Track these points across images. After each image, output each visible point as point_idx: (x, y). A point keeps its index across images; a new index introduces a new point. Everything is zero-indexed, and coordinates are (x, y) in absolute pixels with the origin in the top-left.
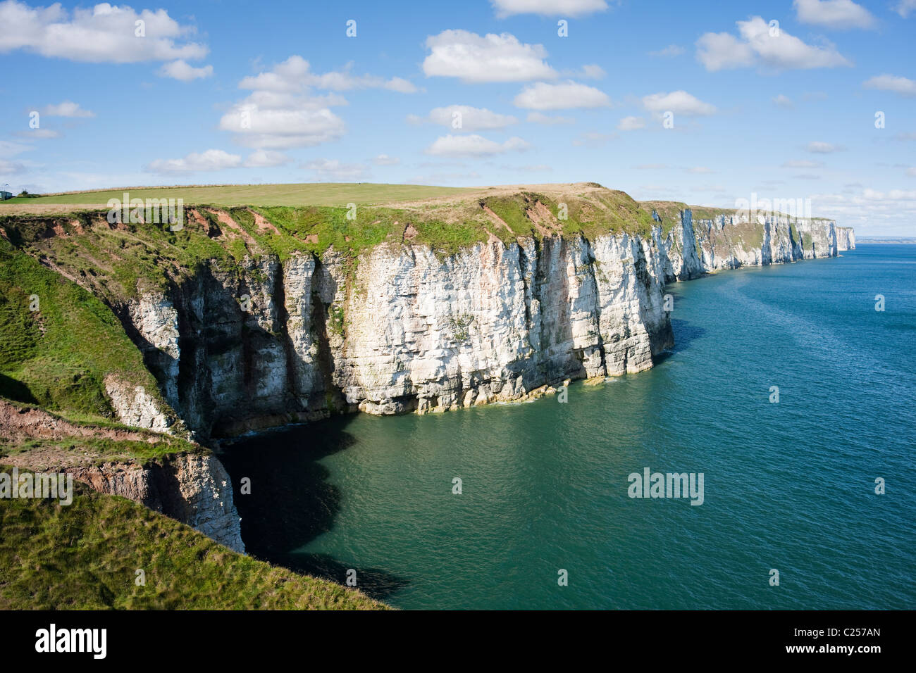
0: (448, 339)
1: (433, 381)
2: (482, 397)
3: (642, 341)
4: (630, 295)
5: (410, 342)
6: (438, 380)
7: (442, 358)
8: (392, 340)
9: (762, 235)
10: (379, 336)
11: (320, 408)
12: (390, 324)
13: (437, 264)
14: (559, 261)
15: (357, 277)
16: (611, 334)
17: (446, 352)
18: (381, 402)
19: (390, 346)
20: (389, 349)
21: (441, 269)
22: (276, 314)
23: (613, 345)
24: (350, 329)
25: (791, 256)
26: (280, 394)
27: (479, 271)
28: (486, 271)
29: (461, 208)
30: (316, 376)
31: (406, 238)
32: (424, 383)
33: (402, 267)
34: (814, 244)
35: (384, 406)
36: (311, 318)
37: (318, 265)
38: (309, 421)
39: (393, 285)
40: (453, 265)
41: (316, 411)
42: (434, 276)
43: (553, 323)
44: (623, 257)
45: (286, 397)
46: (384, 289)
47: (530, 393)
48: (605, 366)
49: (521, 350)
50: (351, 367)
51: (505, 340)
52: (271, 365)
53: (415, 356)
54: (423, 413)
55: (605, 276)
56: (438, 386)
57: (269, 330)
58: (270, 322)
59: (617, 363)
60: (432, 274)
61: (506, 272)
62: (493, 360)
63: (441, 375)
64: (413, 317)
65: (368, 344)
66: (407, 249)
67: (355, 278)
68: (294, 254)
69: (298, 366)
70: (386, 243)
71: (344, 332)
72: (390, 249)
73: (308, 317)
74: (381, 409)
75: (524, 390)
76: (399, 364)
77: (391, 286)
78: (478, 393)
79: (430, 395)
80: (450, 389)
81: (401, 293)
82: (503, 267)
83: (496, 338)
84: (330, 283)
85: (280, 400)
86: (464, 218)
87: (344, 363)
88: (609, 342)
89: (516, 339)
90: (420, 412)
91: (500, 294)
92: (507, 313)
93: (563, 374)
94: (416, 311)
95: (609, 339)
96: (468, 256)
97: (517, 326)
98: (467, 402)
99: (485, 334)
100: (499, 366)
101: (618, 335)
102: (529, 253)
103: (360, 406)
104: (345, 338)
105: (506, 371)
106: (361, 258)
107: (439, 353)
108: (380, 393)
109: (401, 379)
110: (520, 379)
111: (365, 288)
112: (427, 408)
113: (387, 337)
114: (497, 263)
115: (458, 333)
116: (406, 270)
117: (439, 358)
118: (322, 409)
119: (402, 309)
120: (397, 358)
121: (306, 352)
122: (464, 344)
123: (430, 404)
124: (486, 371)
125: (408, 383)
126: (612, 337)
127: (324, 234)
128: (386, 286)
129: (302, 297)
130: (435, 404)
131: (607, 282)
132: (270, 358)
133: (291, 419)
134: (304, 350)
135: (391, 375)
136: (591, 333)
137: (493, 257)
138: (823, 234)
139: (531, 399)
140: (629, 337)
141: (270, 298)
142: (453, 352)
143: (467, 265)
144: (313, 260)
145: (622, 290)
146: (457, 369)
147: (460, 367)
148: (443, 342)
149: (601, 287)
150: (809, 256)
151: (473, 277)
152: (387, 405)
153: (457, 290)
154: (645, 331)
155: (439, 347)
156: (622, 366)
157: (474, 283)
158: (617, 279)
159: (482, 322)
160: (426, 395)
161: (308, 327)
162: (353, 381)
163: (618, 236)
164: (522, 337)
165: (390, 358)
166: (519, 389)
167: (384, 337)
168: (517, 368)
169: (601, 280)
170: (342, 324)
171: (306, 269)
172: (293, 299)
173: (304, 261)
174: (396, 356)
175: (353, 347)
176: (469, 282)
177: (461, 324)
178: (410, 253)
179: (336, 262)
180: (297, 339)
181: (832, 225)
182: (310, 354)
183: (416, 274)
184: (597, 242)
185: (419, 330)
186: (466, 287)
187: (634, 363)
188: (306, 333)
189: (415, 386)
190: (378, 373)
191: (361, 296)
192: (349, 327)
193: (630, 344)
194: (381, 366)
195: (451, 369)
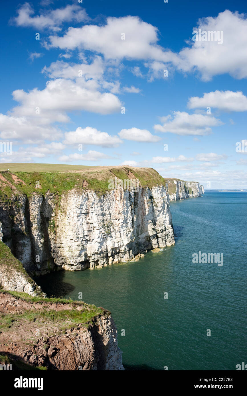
0: (103, 233)
1: (97, 253)
2: (116, 260)
3: (171, 232)
4: (165, 212)
5: (86, 236)
6: (99, 253)
7: (99, 243)
8: (79, 235)
9: (176, 188)
10: (72, 233)
11: (45, 269)
12: (78, 227)
13: (97, 199)
14: (141, 197)
15: (61, 205)
16: (160, 229)
17: (102, 240)
18: (74, 265)
19: (78, 238)
20: (78, 239)
21: (99, 201)
22: (26, 223)
23: (161, 234)
24: (58, 230)
25: (185, 197)
26: (29, 263)
27: (114, 202)
28: (117, 202)
29: (103, 174)
30: (44, 253)
31: (84, 187)
32: (93, 255)
33: (83, 200)
34: (192, 192)
35: (76, 267)
36: (41, 225)
37: (44, 199)
38: (41, 275)
39: (79, 209)
40: (104, 199)
41: (43, 270)
42: (96, 204)
43: (140, 225)
44: (162, 196)
45: (31, 264)
46: (75, 211)
47: (135, 257)
48: (158, 244)
49: (131, 238)
50: (58, 248)
51: (125, 233)
52: (25, 248)
53: (89, 242)
54: (93, 269)
55: (156, 204)
56: (99, 256)
57: (24, 231)
58: (24, 227)
59: (163, 242)
60: (96, 203)
61: (125, 202)
62: (121, 242)
63: (100, 250)
64: (88, 223)
65: (68, 237)
66: (85, 192)
67: (60, 206)
68: (33, 194)
69: (36, 248)
70: (75, 189)
71: (55, 231)
72: (77, 191)
73: (40, 224)
74: (74, 268)
75: (133, 256)
76: (82, 246)
77: (78, 209)
78: (114, 258)
79: (96, 260)
80: (103, 257)
81: (83, 212)
82: (124, 200)
83: (122, 233)
84: (48, 208)
85: (28, 266)
86: (106, 178)
87: (55, 246)
88: (159, 233)
89: (129, 233)
90: (91, 268)
91: (123, 212)
92: (125, 221)
93: (143, 248)
94: (89, 221)
95: (159, 231)
96: (110, 195)
97: (129, 227)
98: (110, 263)
99: (118, 231)
100: (123, 245)
101: (162, 229)
102: (132, 194)
103: (62, 266)
104: (56, 234)
105: (126, 247)
106: (63, 196)
107: (99, 240)
108: (74, 260)
109: (83, 253)
110: (131, 251)
111: (65, 210)
112: (94, 266)
113: (77, 233)
114: (121, 198)
115: (107, 231)
116: (85, 202)
117: (98, 243)
118: (46, 269)
119: (83, 220)
120: (81, 243)
121: (40, 242)
122: (109, 236)
123: (95, 265)
124: (118, 248)
125: (86, 255)
126: (160, 230)
127: (44, 184)
128: (76, 209)
129: (37, 215)
130: (98, 264)
131: (157, 207)
132: (24, 245)
133: (33, 275)
134: (38, 241)
135: (79, 252)
136: (153, 229)
137: (120, 196)
138: (195, 188)
139: (136, 260)
140: (166, 230)
141: (24, 215)
142: (104, 240)
143: (109, 199)
144: (42, 197)
145: (163, 210)
146: (106, 247)
147: (107, 246)
148: (100, 235)
149: (156, 209)
150: (191, 197)
151: (112, 205)
152: (77, 266)
153: (105, 210)
154: (171, 228)
155: (99, 237)
156: (165, 243)
157: (112, 208)
158: (161, 205)
159: (116, 225)
160: (94, 260)
161: (40, 229)
162: (59, 254)
163: (160, 187)
164: (132, 232)
165: (78, 243)
166: (131, 256)
167: (75, 233)
168: (130, 246)
169: (155, 206)
170: (54, 227)
171: (39, 201)
172: (33, 216)
173: (38, 197)
174: (81, 242)
175: (60, 238)
176: (110, 207)
177: (108, 227)
178: (86, 194)
179: (51, 198)
180: (35, 235)
181: (198, 185)
182: (41, 243)
183: (88, 203)
184: (153, 189)
185: (90, 229)
186: (109, 209)
187: (169, 242)
188: (39, 232)
189: (89, 256)
190: (73, 250)
191: (63, 214)
192: (58, 229)
193: (167, 234)
194: (74, 247)
195: (103, 248)
